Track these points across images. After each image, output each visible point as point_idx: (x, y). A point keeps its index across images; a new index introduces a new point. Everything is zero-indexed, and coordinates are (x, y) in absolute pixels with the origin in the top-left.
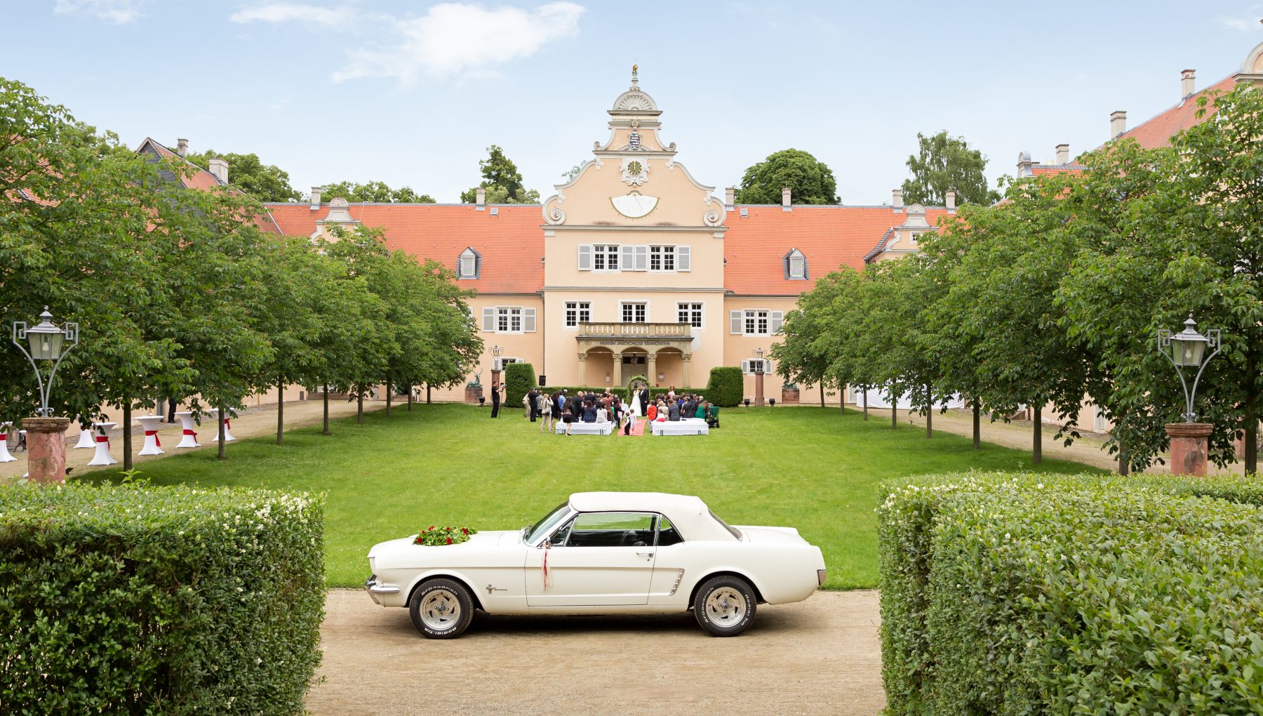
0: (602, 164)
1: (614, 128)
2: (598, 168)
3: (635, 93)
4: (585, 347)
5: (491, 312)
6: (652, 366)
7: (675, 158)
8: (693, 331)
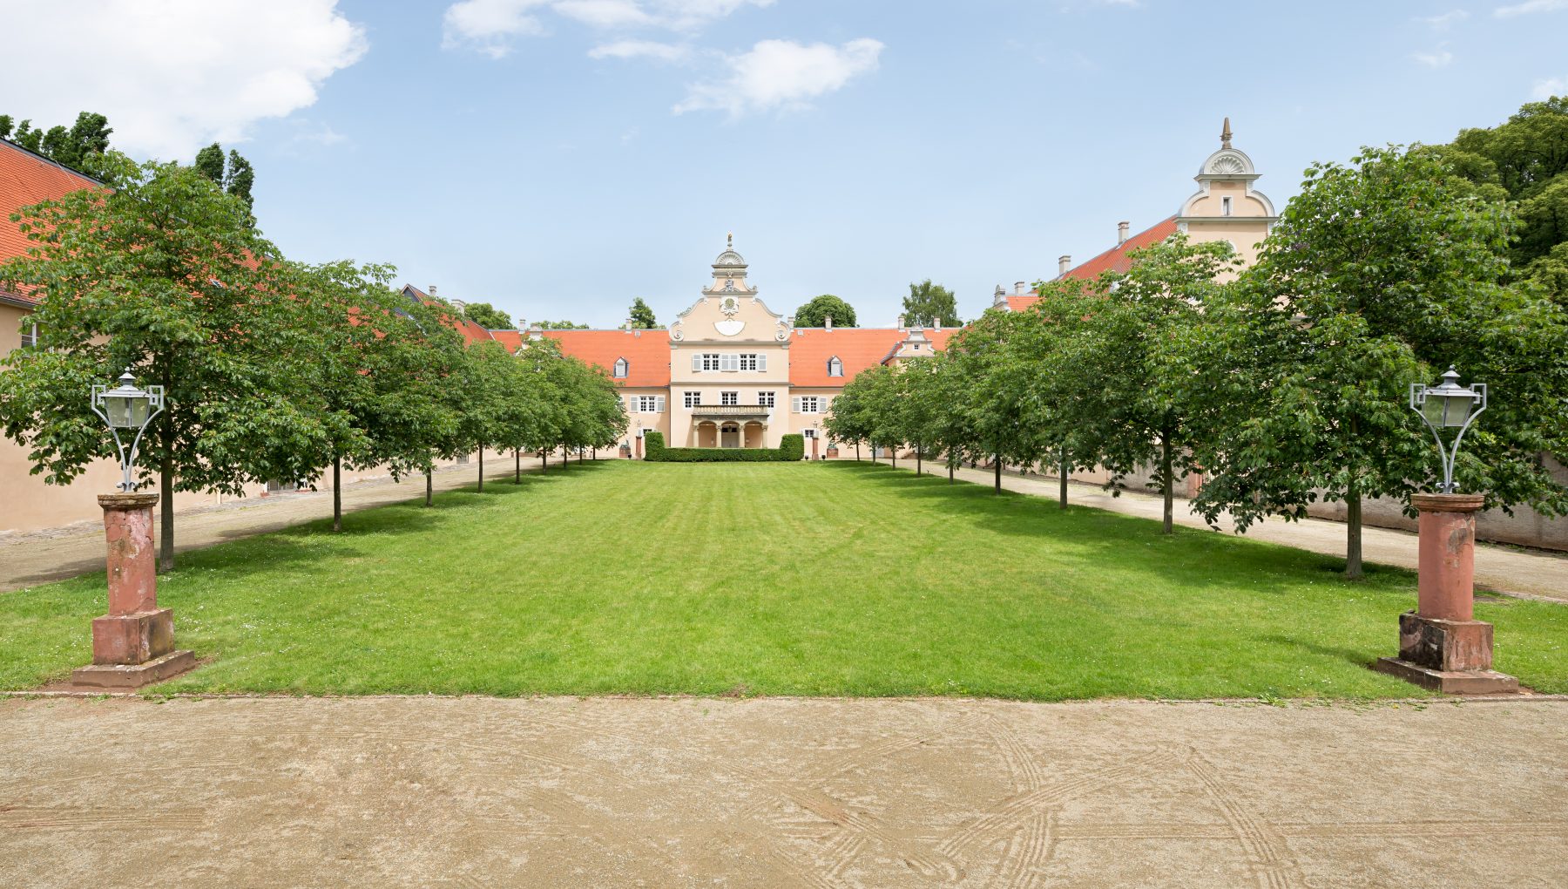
0: (708, 300)
1: (716, 277)
2: (705, 303)
3: (730, 254)
4: (697, 423)
5: (635, 399)
6: (742, 434)
7: (757, 296)
8: (768, 410)
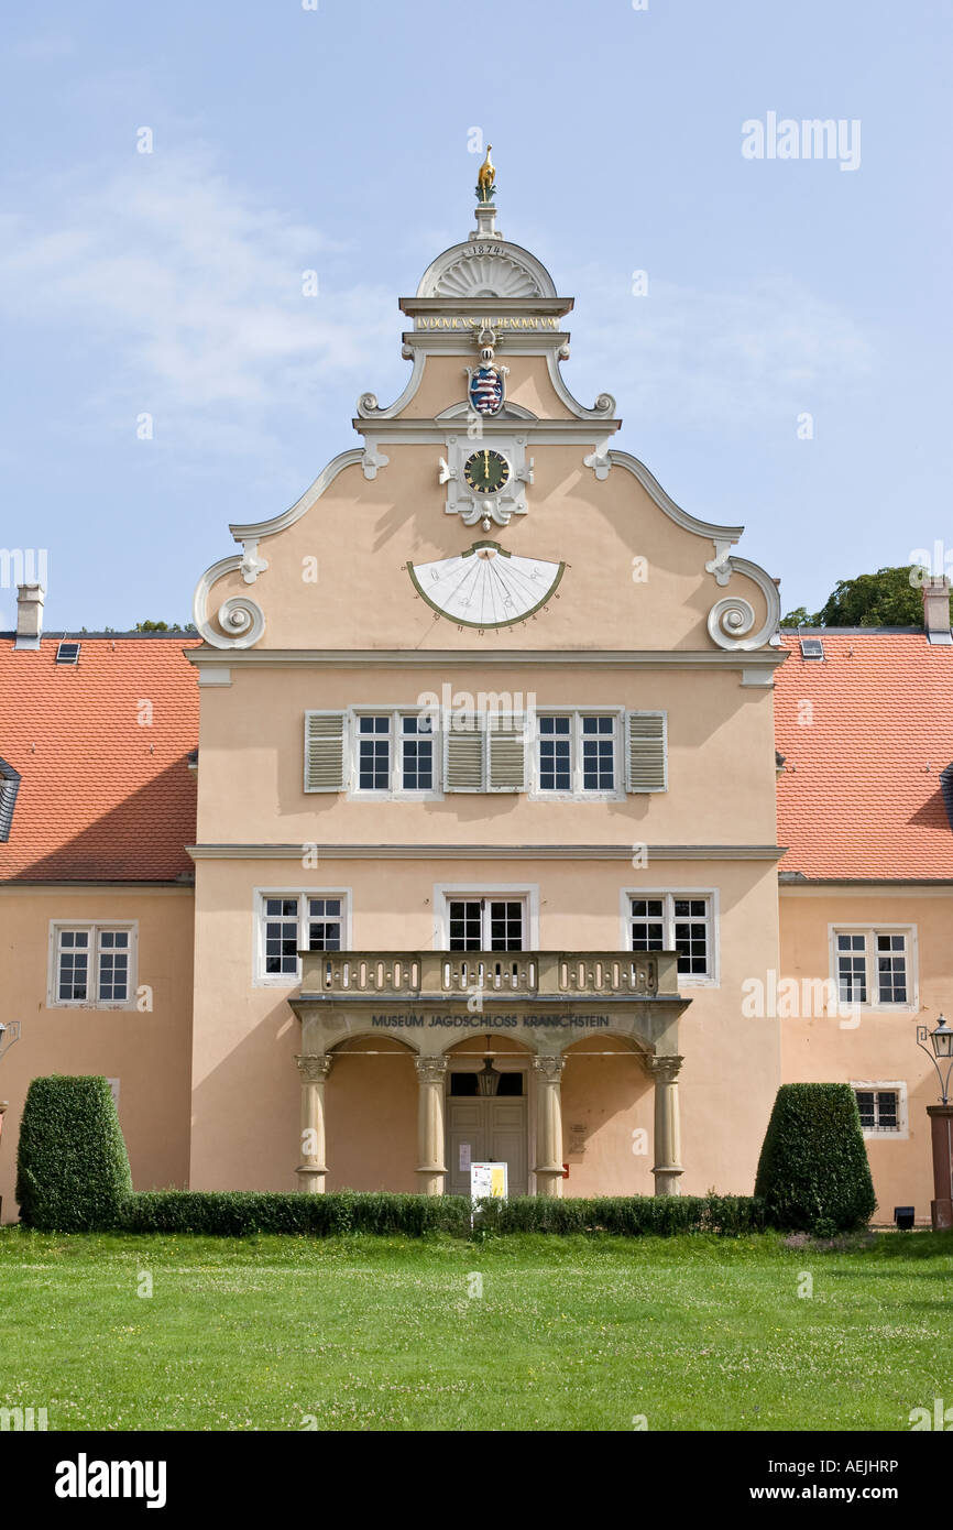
0: (384, 460)
1: (420, 354)
2: (371, 473)
3: (486, 251)
4: (319, 1040)
6: (549, 1097)
8: (686, 983)
